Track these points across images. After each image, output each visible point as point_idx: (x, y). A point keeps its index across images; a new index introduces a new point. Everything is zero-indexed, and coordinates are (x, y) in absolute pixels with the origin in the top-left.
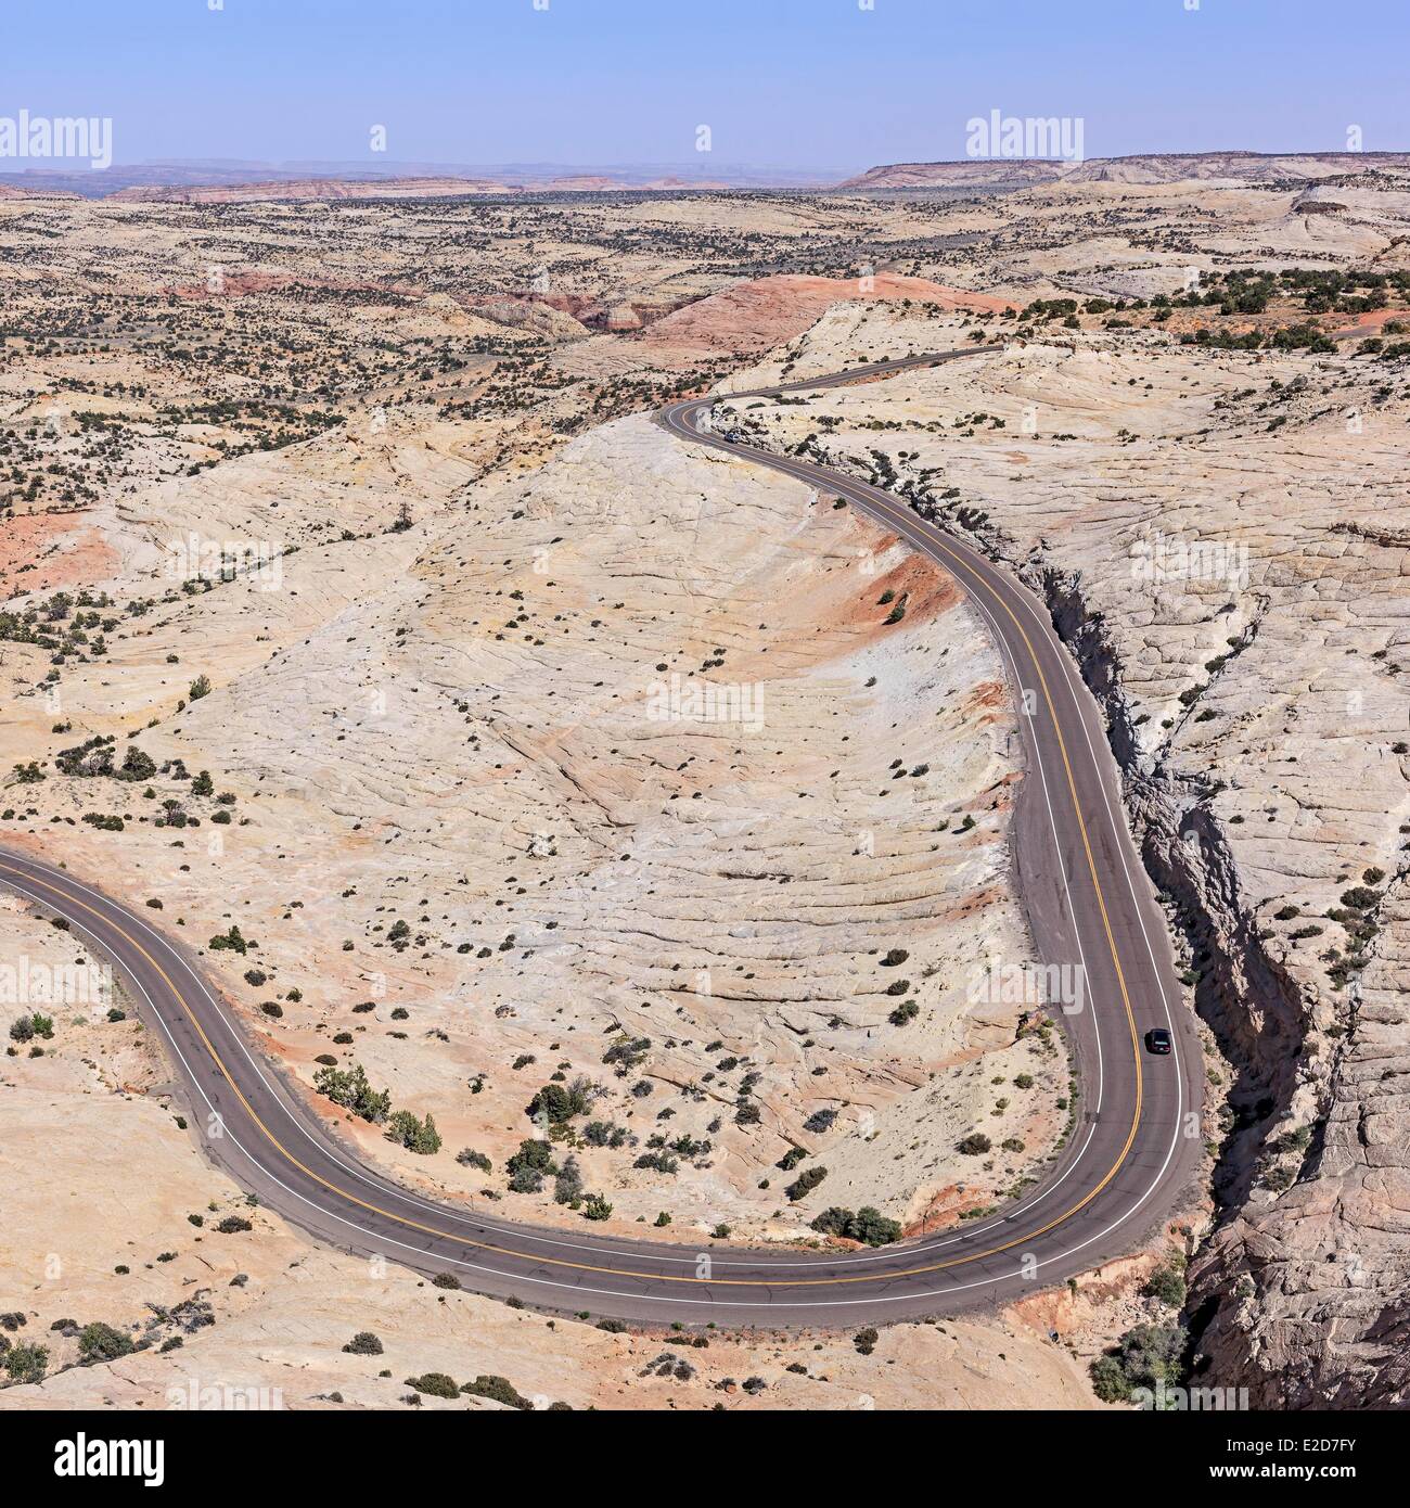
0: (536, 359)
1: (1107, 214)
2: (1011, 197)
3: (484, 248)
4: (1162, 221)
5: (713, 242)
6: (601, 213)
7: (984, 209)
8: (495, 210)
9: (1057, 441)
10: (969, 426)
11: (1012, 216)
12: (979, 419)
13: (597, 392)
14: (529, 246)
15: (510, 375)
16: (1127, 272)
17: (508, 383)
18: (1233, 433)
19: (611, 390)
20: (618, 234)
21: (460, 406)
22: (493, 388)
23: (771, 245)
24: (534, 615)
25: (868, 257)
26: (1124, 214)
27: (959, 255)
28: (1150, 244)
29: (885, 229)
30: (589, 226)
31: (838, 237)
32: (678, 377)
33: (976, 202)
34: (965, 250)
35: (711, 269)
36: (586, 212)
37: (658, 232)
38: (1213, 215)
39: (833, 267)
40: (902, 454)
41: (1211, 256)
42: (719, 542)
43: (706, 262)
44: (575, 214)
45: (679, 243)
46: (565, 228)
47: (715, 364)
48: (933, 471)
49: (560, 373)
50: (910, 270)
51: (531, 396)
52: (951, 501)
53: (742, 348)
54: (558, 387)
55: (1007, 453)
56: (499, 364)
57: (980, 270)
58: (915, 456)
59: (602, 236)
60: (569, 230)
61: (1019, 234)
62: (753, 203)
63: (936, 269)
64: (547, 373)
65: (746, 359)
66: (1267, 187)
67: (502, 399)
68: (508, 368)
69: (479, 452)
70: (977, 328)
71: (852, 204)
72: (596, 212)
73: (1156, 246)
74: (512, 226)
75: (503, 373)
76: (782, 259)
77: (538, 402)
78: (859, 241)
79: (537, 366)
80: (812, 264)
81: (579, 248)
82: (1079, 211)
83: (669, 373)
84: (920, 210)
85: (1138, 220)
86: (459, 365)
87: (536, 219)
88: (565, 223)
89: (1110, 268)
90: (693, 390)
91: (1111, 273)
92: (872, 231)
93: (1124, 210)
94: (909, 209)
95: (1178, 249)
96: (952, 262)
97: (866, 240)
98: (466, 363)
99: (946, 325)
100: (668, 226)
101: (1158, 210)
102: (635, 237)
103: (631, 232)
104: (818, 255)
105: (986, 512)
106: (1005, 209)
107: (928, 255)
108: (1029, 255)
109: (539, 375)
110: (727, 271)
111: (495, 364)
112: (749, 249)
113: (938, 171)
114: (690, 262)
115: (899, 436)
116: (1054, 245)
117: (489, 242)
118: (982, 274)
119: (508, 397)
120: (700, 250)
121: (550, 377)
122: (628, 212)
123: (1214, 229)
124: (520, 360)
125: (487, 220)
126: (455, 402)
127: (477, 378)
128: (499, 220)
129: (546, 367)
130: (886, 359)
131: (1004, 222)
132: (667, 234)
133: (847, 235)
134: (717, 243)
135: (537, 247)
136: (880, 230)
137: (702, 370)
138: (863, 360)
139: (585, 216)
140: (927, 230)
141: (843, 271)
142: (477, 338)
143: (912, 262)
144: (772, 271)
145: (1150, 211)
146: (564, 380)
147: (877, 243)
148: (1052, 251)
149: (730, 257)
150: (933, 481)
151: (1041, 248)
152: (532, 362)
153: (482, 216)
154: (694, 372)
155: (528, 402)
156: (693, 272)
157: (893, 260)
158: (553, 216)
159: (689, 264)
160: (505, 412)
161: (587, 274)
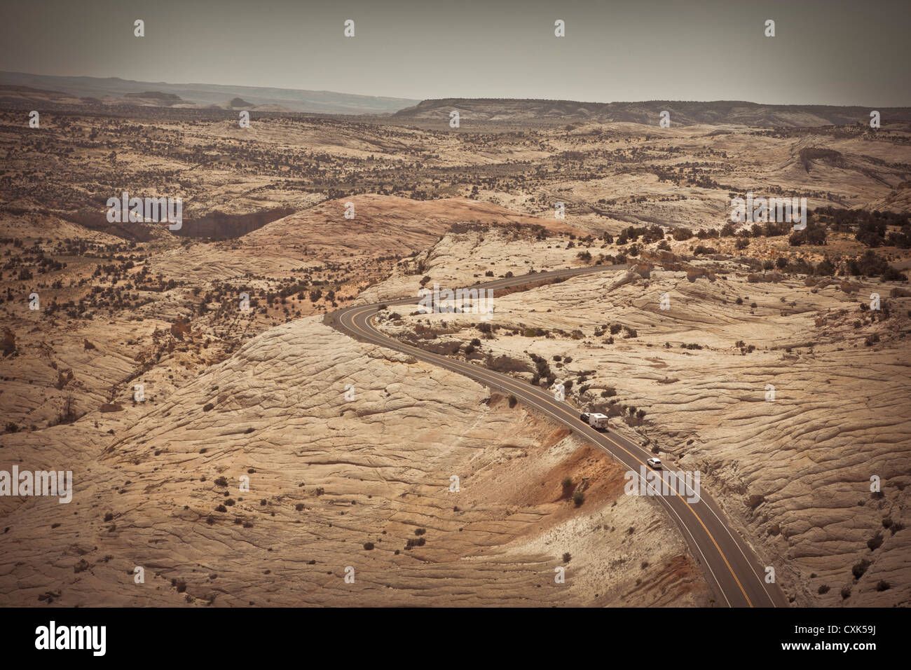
0: (135, 263)
1: (634, 151)
2: (551, 132)
3: (67, 156)
4: (682, 160)
5: (287, 160)
6: (180, 128)
7: (527, 142)
8: (75, 120)
9: (685, 350)
10: (608, 334)
11: (552, 150)
12: (616, 329)
13: (202, 296)
14: (111, 156)
15: (111, 277)
16: (657, 203)
17: (108, 285)
18: (834, 347)
19: (215, 294)
20: (198, 149)
21: (65, 306)
22: (98, 290)
23: (340, 166)
24: (240, 499)
25: (430, 180)
26: (649, 152)
27: (511, 182)
28: (676, 179)
29: (441, 156)
30: (168, 140)
31: (400, 161)
32: (278, 283)
33: (520, 135)
34: (517, 179)
35: (289, 186)
36: (165, 127)
37: (234, 149)
38: (725, 156)
39: (400, 188)
40: (557, 358)
41: (728, 191)
42: (406, 433)
43: (283, 179)
44: (154, 129)
45: (257, 160)
46: (145, 141)
47: (311, 273)
48: (588, 373)
49: (160, 277)
50: (469, 193)
51: (135, 298)
52: (610, 399)
53: (333, 259)
54: (161, 290)
55: (648, 359)
56: (99, 267)
57: (530, 197)
58: (569, 360)
59: (183, 150)
60: (149, 143)
61: (560, 166)
62: (322, 127)
63: (491, 194)
64: (148, 276)
65: (339, 269)
66: (768, 134)
67: (108, 299)
68: (109, 270)
69: (136, 350)
70: (583, 249)
71: (411, 132)
72: (174, 127)
73: (682, 182)
74: (93, 136)
75: (104, 275)
76: (352, 179)
77: (143, 304)
78: (419, 166)
79: (137, 269)
80: (381, 185)
81: (161, 160)
82: (610, 147)
83: (268, 279)
84: (472, 141)
85: (660, 158)
86: (58, 267)
87: (115, 131)
88: (145, 136)
89: (644, 199)
90: (295, 296)
91: (644, 203)
92: (430, 157)
93: (649, 148)
94: (462, 140)
95: (699, 185)
96: (505, 188)
97: (425, 165)
98: (65, 265)
99: (554, 246)
100: (244, 144)
101: (677, 150)
102: (214, 153)
103: (210, 148)
104: (384, 176)
105: (643, 409)
106: (546, 143)
107: (484, 181)
108: (571, 184)
109: (140, 278)
110: (302, 187)
111: (95, 266)
112: (321, 169)
113: (482, 107)
114: (268, 178)
115: (549, 342)
116: (593, 177)
117: (72, 150)
118: (532, 200)
119: (113, 298)
120: (276, 168)
121: (150, 280)
122: (204, 129)
123: (728, 169)
124: (120, 263)
125: (67, 129)
126: (61, 301)
127: (78, 280)
128: (80, 129)
129: (145, 271)
130: (510, 275)
131: (546, 155)
132: (243, 151)
133: (406, 159)
134: (291, 161)
135: (119, 158)
136: (437, 157)
137: (300, 277)
138: (490, 274)
139: (164, 131)
140: (481, 159)
141: (409, 193)
142: (68, 241)
143: (471, 187)
144: (346, 190)
145: (671, 150)
146: (165, 284)
147: (435, 168)
148: (592, 182)
149: (304, 175)
150: (590, 381)
151: (582, 179)
152: (131, 266)
153: (64, 125)
154: (293, 280)
155: (133, 303)
156: (272, 187)
157: (453, 184)
158: (133, 128)
159: (267, 180)
160: (111, 312)
161: (170, 185)
